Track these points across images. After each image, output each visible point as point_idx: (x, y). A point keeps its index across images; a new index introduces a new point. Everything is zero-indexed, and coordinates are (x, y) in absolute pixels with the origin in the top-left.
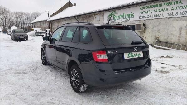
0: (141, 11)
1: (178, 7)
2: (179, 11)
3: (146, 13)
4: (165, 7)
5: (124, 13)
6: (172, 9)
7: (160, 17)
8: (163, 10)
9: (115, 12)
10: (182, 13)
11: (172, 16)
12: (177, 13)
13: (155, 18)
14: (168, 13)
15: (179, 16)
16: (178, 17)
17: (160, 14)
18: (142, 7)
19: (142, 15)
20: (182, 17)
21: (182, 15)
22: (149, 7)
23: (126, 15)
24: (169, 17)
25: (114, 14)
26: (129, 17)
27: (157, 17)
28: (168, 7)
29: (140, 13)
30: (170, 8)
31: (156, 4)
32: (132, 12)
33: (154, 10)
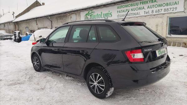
0: (119, 10)
1: (153, 5)
2: (155, 9)
3: (123, 11)
4: (142, 6)
5: (101, 12)
6: (148, 7)
7: (137, 16)
8: (140, 9)
9: (92, 11)
10: (157, 11)
11: (148, 14)
12: (153, 11)
13: (132, 16)
14: (145, 12)
15: (154, 13)
16: (154, 15)
17: (137, 13)
18: (119, 6)
19: (120, 14)
20: (157, 14)
21: (157, 13)
22: (126, 6)
23: (103, 14)
24: (146, 15)
25: (91, 13)
26: (107, 17)
27: (135, 16)
28: (144, 5)
29: (118, 11)
30: (146, 6)
31: (132, 3)
32: (109, 11)
33: (131, 9)
